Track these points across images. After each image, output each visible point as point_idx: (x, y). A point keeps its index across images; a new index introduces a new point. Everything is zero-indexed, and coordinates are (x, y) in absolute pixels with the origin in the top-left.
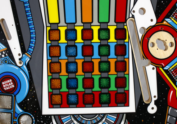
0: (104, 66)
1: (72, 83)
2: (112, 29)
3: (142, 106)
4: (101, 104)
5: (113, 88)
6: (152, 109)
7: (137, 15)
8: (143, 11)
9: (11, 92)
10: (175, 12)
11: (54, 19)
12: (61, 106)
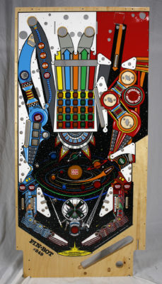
0: (83, 110)
1: (68, 117)
2: (87, 92)
3: (100, 128)
4: (81, 127)
5: (87, 120)
6: (105, 130)
7: (98, 86)
8: (101, 85)
9: (39, 121)
10: (116, 85)
11: (60, 88)
12: (62, 128)
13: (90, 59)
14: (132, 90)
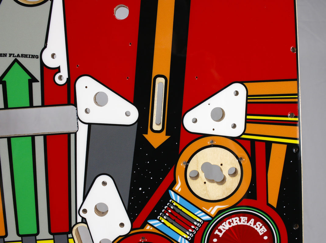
7: (91, 216)
10: (168, 206)
13: (44, 104)
14: (235, 221)
